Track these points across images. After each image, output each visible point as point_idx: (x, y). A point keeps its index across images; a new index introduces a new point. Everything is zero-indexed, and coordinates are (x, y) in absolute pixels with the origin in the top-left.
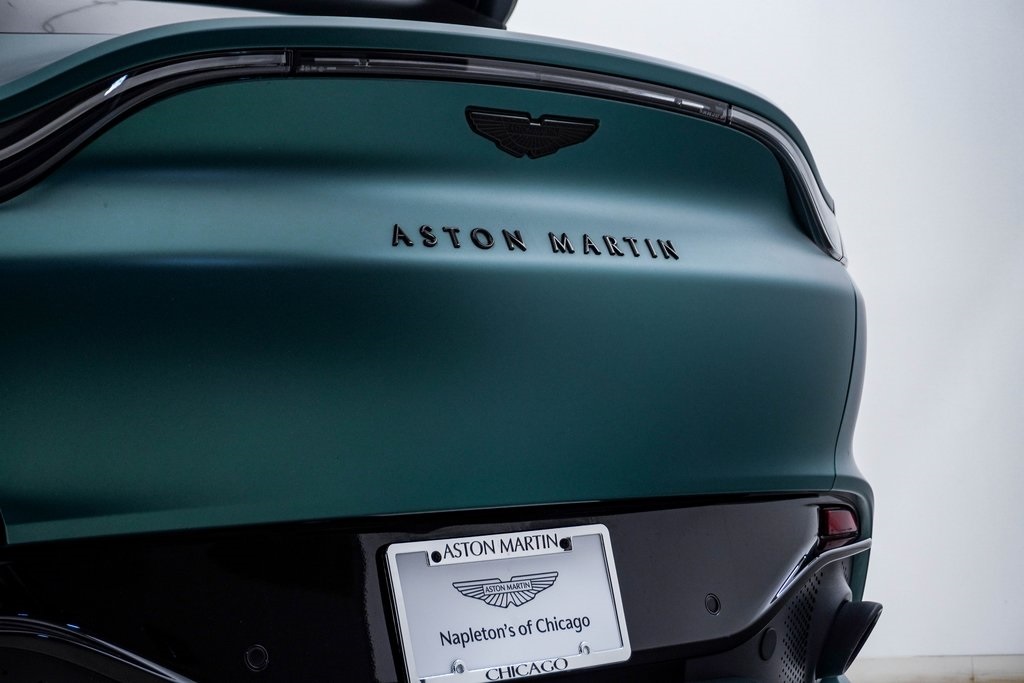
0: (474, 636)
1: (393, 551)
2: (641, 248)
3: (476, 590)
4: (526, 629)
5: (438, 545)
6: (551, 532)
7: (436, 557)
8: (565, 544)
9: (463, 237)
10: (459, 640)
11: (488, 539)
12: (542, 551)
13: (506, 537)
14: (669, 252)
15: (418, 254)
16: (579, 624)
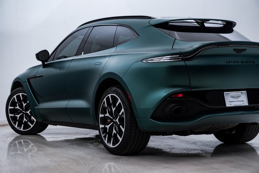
0: (232, 102)
1: (225, 93)
2: (251, 62)
3: (232, 97)
4: (237, 101)
5: (229, 92)
6: (240, 92)
7: (229, 94)
8: (242, 93)
9: (233, 62)
10: (231, 102)
11: (234, 92)
12: (239, 94)
13: (236, 92)
14: (254, 62)
15: (228, 64)
16: (243, 101)
